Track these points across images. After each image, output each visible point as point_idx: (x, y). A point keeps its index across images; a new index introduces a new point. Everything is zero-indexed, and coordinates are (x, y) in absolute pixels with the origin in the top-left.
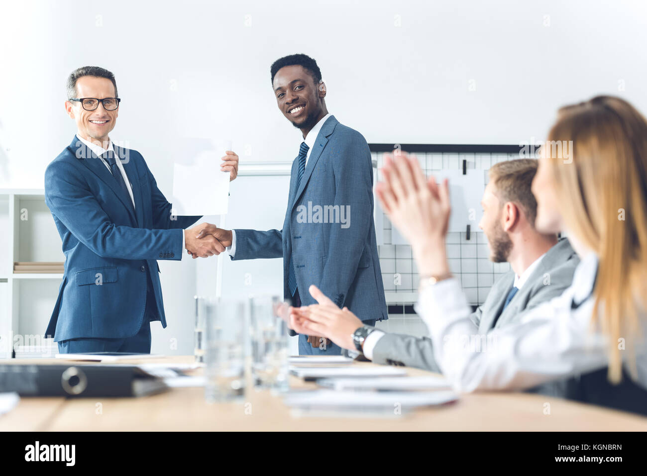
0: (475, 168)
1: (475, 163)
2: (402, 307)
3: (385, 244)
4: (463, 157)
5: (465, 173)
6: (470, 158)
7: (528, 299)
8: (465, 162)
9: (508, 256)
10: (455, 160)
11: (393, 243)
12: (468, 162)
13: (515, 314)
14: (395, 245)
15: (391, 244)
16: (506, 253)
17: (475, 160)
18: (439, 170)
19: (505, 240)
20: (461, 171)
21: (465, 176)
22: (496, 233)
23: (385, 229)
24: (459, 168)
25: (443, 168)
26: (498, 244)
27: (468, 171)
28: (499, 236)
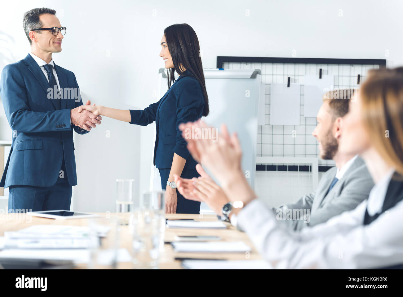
0: (328, 74)
1: (328, 71)
2: (276, 166)
3: (266, 124)
4: (320, 67)
5: (320, 77)
6: (324, 67)
7: (342, 188)
8: (321, 70)
9: (333, 156)
10: (314, 69)
11: (271, 124)
12: (323, 70)
13: (333, 198)
14: (272, 126)
15: (269, 124)
16: (333, 153)
17: (328, 69)
18: (303, 75)
19: (334, 144)
20: (318, 76)
21: (320, 79)
22: (328, 139)
23: (266, 114)
24: (317, 74)
25: (306, 74)
26: (328, 147)
27: (323, 76)
28: (330, 141)
